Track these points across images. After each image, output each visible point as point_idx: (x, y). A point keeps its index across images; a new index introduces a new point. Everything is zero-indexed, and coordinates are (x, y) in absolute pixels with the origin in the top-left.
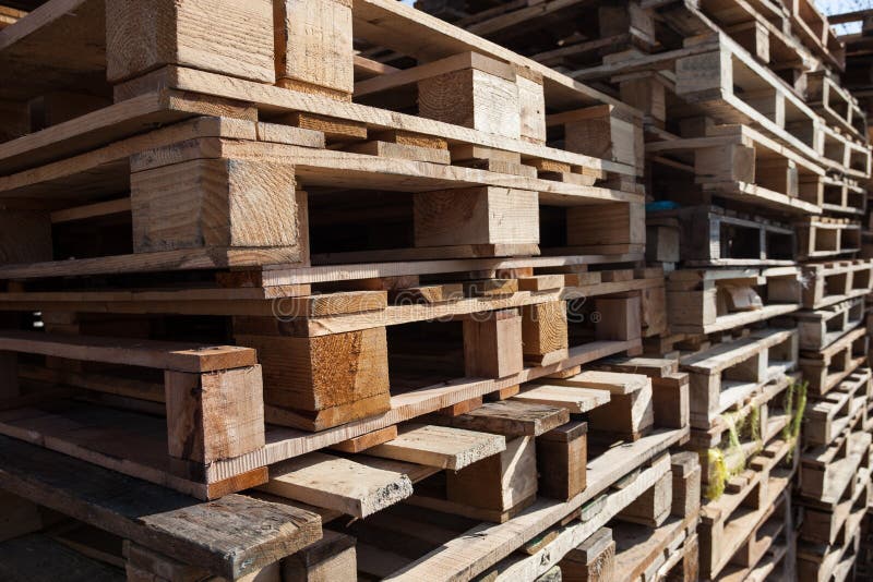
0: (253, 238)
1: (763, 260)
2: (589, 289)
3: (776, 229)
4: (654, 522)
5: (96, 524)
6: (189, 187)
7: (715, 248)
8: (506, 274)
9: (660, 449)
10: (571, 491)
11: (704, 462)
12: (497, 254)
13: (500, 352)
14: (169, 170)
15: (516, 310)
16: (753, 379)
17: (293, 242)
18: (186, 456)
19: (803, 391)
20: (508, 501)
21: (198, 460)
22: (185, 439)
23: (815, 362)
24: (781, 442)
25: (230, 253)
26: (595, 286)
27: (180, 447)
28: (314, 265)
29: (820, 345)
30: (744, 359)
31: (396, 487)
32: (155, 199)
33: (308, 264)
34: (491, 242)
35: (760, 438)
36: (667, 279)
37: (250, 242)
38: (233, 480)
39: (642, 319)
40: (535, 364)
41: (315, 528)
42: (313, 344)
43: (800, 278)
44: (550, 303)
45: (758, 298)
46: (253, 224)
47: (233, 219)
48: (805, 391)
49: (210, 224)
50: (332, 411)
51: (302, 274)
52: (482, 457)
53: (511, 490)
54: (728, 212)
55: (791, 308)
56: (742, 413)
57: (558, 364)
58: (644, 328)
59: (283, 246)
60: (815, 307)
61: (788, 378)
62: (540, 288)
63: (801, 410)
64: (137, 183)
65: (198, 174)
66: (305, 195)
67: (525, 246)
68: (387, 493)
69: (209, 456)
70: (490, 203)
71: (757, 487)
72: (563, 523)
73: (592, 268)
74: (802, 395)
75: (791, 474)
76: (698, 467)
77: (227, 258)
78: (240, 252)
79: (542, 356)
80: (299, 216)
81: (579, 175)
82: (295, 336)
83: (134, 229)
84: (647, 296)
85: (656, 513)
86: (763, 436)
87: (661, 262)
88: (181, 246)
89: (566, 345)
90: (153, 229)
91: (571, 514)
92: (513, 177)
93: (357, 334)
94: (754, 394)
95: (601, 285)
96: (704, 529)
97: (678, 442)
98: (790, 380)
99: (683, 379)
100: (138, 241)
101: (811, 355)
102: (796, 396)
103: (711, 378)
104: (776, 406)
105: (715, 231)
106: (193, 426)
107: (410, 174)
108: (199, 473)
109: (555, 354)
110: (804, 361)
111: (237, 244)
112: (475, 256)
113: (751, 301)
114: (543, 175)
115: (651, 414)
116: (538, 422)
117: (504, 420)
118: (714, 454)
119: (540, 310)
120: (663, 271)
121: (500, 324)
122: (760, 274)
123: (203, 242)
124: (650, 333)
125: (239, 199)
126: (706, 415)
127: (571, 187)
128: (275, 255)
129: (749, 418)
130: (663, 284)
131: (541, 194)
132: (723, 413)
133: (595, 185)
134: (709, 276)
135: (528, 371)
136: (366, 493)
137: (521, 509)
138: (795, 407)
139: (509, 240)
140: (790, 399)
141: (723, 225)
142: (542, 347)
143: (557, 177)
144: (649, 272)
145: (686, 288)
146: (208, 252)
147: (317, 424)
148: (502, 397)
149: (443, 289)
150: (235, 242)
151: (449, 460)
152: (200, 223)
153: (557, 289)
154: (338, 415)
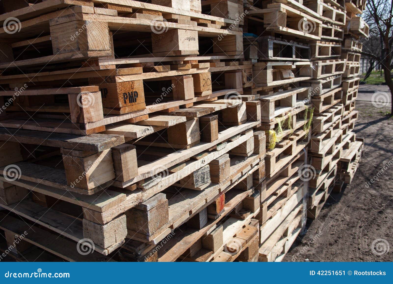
0: (96, 48)
1: (294, 58)
2: (220, 68)
3: (300, 46)
4: (247, 155)
5: (50, 145)
6: (72, 31)
7: (271, 53)
8: (187, 62)
9: (248, 128)
10: (212, 139)
11: (267, 135)
12: (182, 54)
13: (185, 90)
14: (65, 25)
15: (191, 76)
16: (290, 105)
17: (109, 49)
18: (78, 122)
19: (312, 111)
20: (189, 141)
21: (82, 122)
22: (77, 116)
23: (317, 100)
24: (303, 131)
25: (89, 52)
26: (222, 68)
27: (76, 120)
28: (116, 57)
29: (319, 93)
30: (285, 97)
31: (148, 129)
32: (60, 35)
33: (114, 58)
34: (180, 49)
35: (293, 128)
36: (253, 65)
37: (94, 49)
38: (94, 129)
39: (243, 81)
40: (199, 95)
41: (122, 139)
42: (118, 85)
43: (311, 66)
44: (204, 73)
45: (293, 74)
46: (95, 42)
47: (89, 41)
48: (313, 111)
49: (81, 43)
50: (125, 108)
51: (112, 61)
52: (178, 123)
53: (190, 138)
54: (277, 38)
55: (308, 78)
56: (284, 118)
57: (208, 96)
58: (244, 84)
59: (106, 50)
60: (318, 78)
61: (306, 106)
62: (200, 67)
63: (311, 118)
64: (53, 30)
65: (75, 26)
66: (111, 33)
67: (193, 51)
68: (145, 131)
69: (86, 121)
70: (179, 35)
71: (291, 146)
72: (210, 150)
73: (222, 61)
74: (312, 113)
75: (307, 143)
76: (265, 136)
77: (88, 54)
78: (92, 52)
79: (201, 93)
80: (110, 40)
81: (214, 25)
82: (111, 82)
83: (53, 46)
84: (245, 72)
85: (247, 151)
86: (294, 127)
87: (251, 59)
88: (72, 51)
89: (211, 89)
90: (60, 46)
91: (213, 147)
92: (188, 25)
93: (133, 82)
94: (290, 111)
95: (225, 67)
96: (267, 159)
97: (256, 126)
98: (307, 107)
99: (258, 103)
100: (54, 50)
101: (316, 97)
102: (309, 113)
103: (270, 103)
104: (300, 116)
105: (271, 46)
106: (80, 112)
107: (148, 25)
108: (83, 127)
109: (207, 92)
110: (314, 100)
111: (91, 49)
112: (174, 55)
113: (290, 75)
114: (199, 25)
115: (246, 116)
116: (198, 113)
117: (186, 113)
118: (272, 132)
119: (200, 75)
120: (251, 62)
121: (185, 80)
122: (293, 64)
123: (79, 49)
124: (246, 86)
125: (90, 34)
126: (268, 117)
127: (211, 29)
128: (103, 53)
129: (287, 120)
130: (252, 67)
131: (199, 32)
132: (276, 117)
133: (221, 28)
134: (269, 64)
135: (196, 98)
136: (138, 130)
137: (194, 144)
138: (308, 118)
139: (187, 49)
140: (306, 115)
141: (274, 44)
142: (201, 89)
143: (205, 25)
144: (245, 63)
145: (261, 69)
146: (81, 52)
147: (120, 112)
148: (187, 107)
149: (163, 67)
150: (90, 49)
151: (166, 123)
152: (78, 43)
153: (207, 68)
154: (127, 110)
